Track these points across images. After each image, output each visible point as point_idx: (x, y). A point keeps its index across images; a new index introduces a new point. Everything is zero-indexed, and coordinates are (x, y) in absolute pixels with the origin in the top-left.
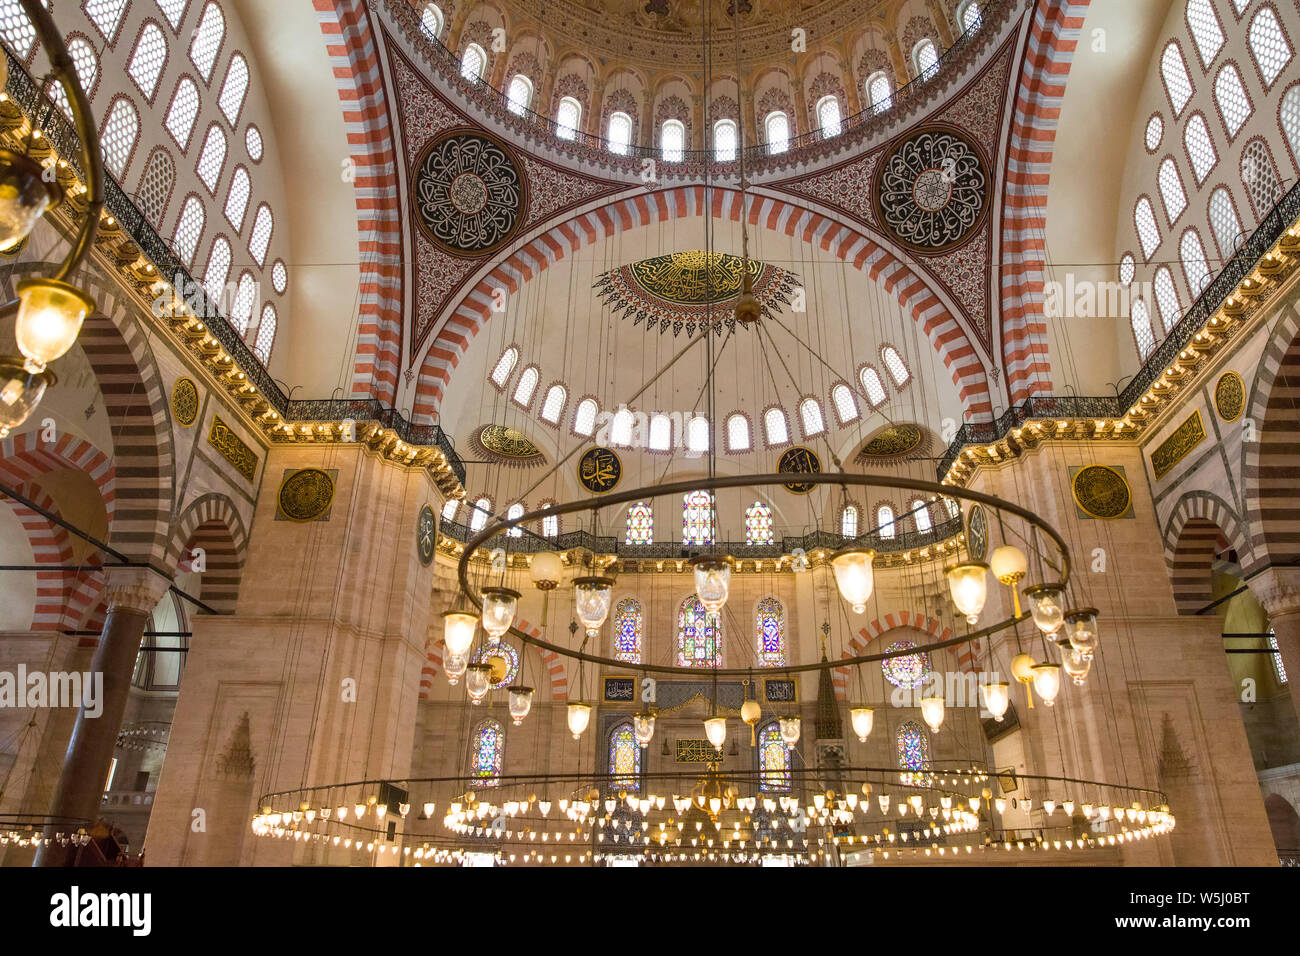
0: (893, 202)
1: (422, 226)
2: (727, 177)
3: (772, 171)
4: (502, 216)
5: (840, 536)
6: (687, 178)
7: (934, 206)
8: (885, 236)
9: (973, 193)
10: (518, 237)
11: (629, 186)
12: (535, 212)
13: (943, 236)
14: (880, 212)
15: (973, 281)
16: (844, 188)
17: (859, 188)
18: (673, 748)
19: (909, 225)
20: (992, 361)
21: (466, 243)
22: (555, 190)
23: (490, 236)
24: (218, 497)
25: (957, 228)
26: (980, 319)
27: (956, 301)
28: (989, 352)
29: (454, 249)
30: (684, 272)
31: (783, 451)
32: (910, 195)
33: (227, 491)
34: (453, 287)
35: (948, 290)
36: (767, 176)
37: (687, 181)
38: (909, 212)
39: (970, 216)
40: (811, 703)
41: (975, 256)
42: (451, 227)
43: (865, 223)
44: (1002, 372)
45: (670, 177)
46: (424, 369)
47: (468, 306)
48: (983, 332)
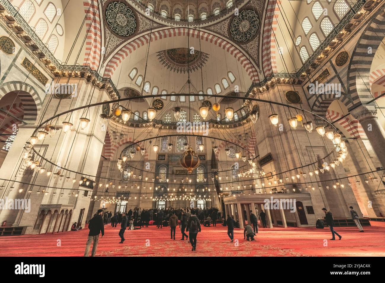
0: (234, 31)
1: (108, 26)
2: (191, 26)
3: (202, 24)
4: (131, 28)
5: (216, 121)
6: (181, 25)
7: (244, 31)
8: (231, 40)
9: (256, 25)
10: (136, 35)
11: (166, 26)
12: (140, 29)
13: (246, 39)
14: (230, 34)
15: (254, 49)
16: (221, 28)
17: (225, 28)
18: (175, 172)
19: (238, 37)
20: (259, 69)
21: (121, 34)
22: (146, 24)
23: (128, 34)
24: (27, 85)
25: (251, 36)
26: (256, 59)
27: (250, 55)
28: (259, 67)
29: (117, 35)
30: (180, 55)
31: (202, 101)
32: (238, 28)
33: (32, 84)
34: (117, 45)
35: (247, 52)
36: (201, 26)
37: (181, 26)
38: (238, 33)
39: (254, 32)
40: (210, 160)
41: (255, 43)
42: (116, 28)
43: (226, 37)
44: (262, 72)
45: (177, 25)
46: (107, 65)
47: (121, 51)
48: (257, 62)
